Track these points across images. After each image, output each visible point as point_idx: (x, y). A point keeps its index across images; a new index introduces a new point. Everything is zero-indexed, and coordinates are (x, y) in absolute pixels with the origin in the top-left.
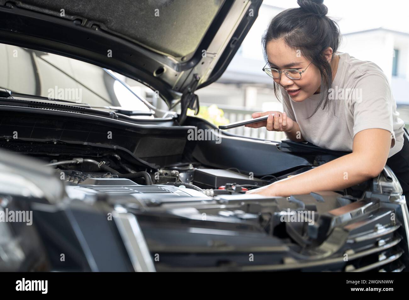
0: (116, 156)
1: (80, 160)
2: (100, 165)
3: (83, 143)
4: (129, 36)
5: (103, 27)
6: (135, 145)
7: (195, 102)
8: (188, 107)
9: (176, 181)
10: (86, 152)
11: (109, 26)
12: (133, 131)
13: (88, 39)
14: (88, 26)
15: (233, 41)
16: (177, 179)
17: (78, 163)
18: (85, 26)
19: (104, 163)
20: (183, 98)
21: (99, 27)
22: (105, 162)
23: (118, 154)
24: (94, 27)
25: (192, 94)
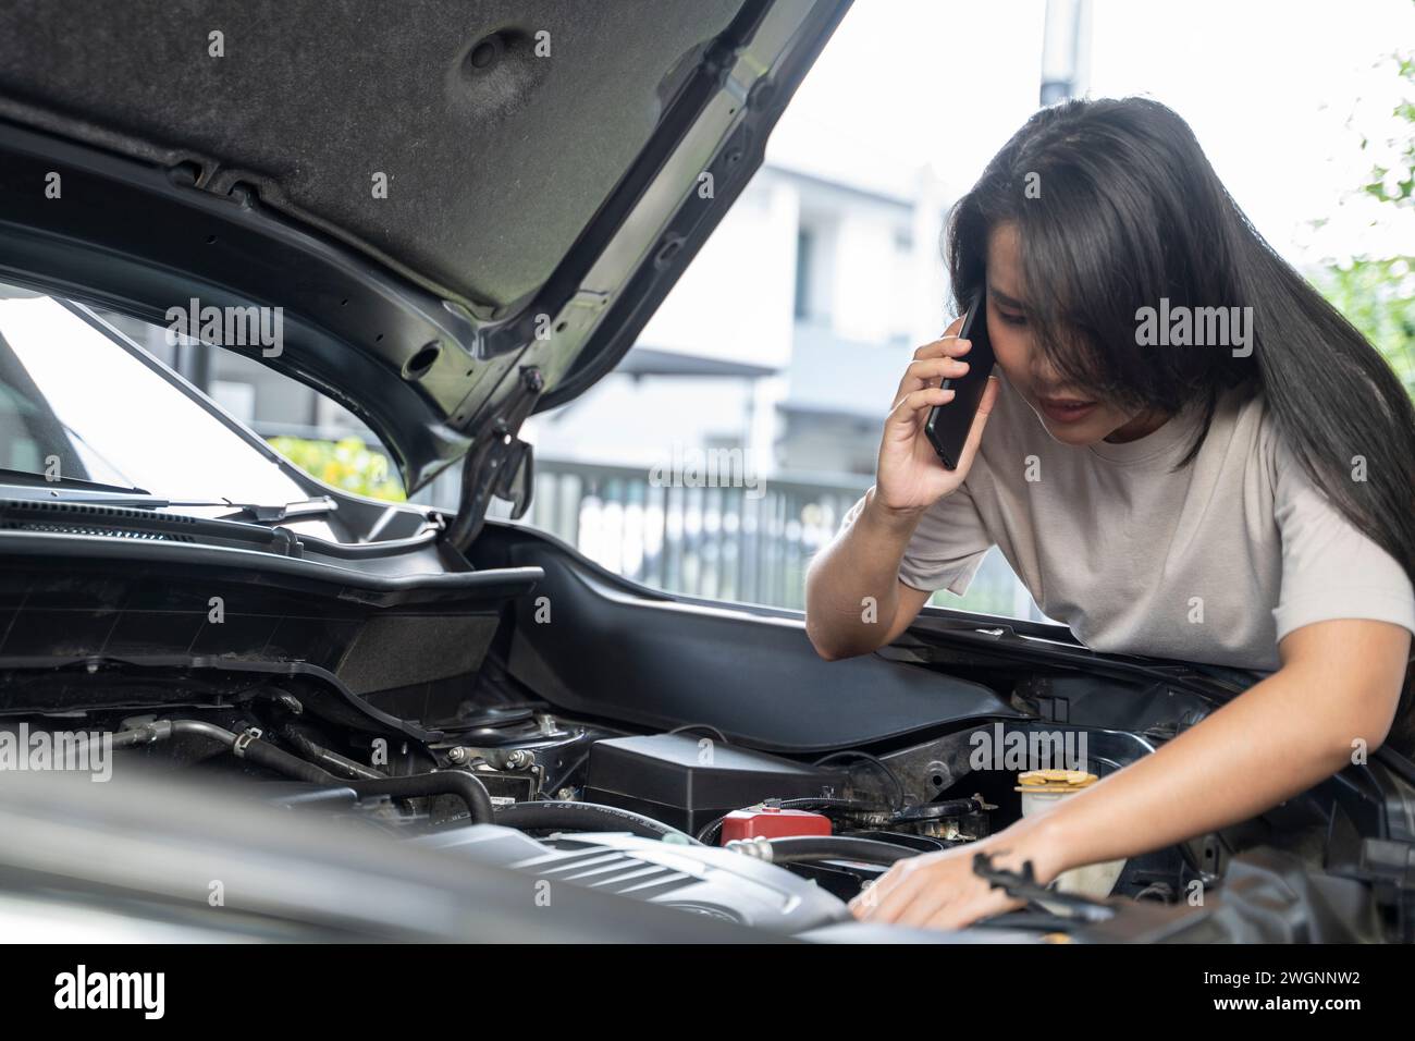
0: (289, 699)
1: (162, 728)
2: (242, 743)
3: (191, 662)
4: (355, 230)
5: (271, 194)
6: (341, 650)
7: (522, 468)
8: (493, 491)
9: (532, 793)
10: (178, 691)
11: (294, 190)
12: (360, 601)
13: (212, 238)
14: (217, 188)
15: (667, 246)
16: (532, 782)
17: (154, 739)
18: (206, 192)
19: (255, 734)
20: (472, 454)
21: (254, 192)
22: (260, 732)
23: (294, 694)
24: (238, 193)
25: (508, 440)
